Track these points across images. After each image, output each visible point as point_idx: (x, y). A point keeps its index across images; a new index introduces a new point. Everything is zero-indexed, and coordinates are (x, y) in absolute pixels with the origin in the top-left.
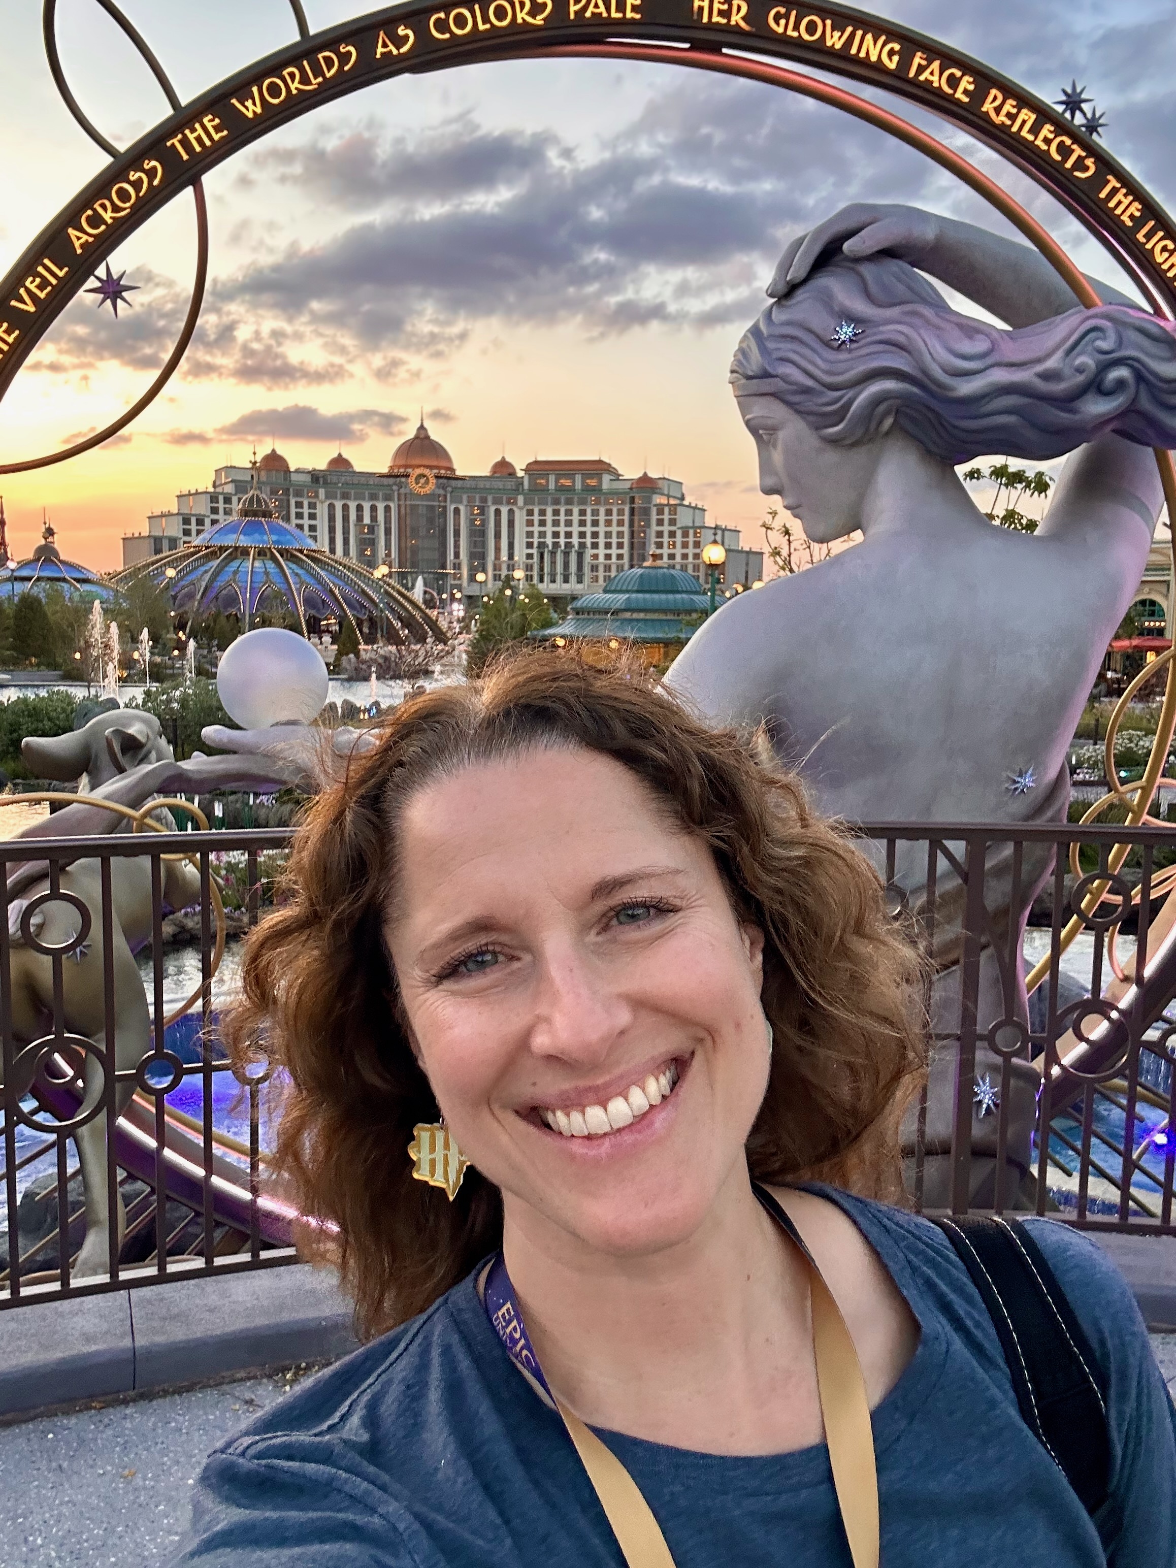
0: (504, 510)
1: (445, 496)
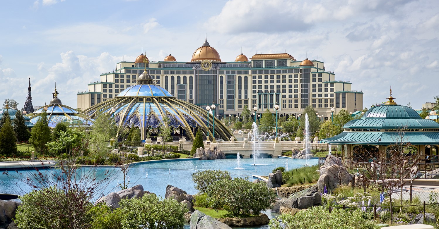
0: (243, 76)
1: (217, 71)
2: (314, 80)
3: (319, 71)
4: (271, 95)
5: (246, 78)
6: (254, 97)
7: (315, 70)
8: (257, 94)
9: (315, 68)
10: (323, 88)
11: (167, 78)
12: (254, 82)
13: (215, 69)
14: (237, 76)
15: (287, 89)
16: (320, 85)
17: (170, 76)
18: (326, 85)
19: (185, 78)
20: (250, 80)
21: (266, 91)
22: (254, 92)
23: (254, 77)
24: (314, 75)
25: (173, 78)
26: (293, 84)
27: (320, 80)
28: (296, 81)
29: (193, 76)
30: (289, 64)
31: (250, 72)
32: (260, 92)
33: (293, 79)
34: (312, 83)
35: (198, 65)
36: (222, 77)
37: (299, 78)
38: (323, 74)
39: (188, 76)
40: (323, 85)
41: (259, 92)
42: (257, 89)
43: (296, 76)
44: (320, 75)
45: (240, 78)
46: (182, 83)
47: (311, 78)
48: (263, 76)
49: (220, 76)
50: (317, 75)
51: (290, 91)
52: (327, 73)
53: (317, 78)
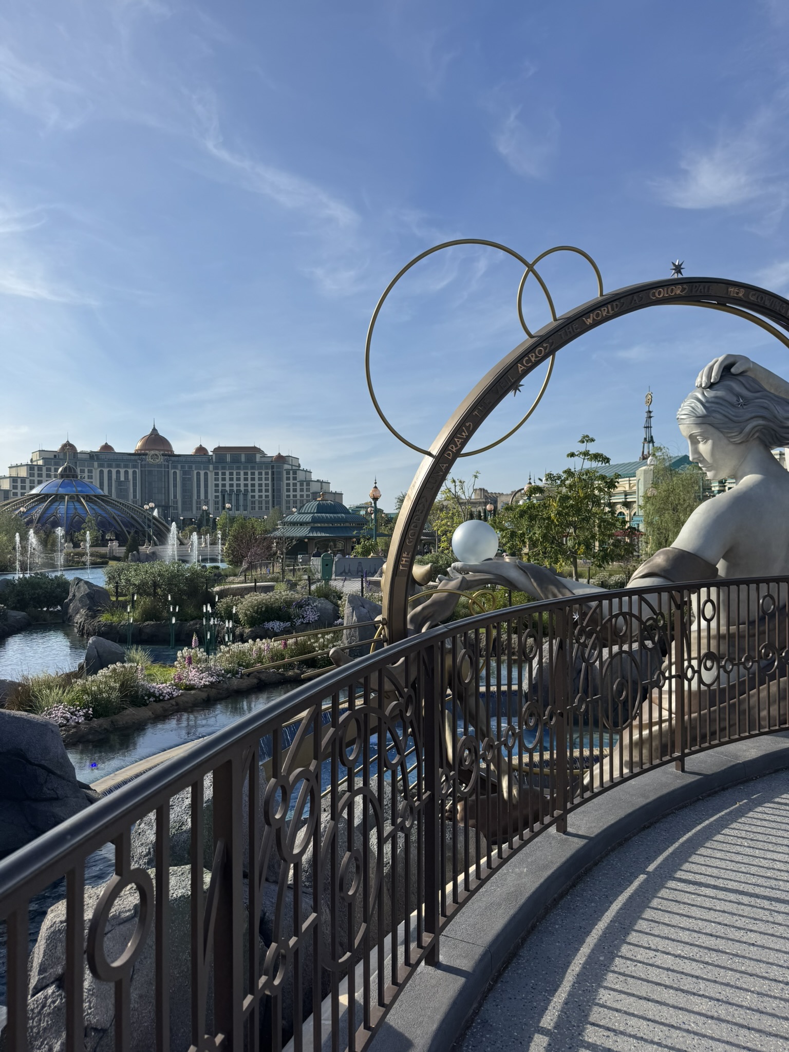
0: (202, 473)
1: (168, 465)
2: (288, 479)
3: (294, 468)
4: (237, 495)
5: (206, 474)
6: (217, 497)
7: (289, 467)
8: (219, 494)
9: (289, 464)
10: (298, 487)
11: (101, 472)
12: (217, 479)
13: (166, 463)
14: (195, 472)
15: (257, 488)
16: (295, 485)
17: (106, 471)
18: (302, 485)
19: (126, 473)
20: (211, 476)
21: (232, 491)
22: (216, 491)
23: (217, 474)
24: (288, 473)
25: (110, 472)
26: (264, 482)
27: (295, 479)
28: (267, 479)
29: (137, 470)
30: (258, 459)
31: (211, 467)
32: (223, 491)
33: (263, 476)
34: (285, 482)
35: (144, 457)
36: (175, 473)
37: (270, 476)
38: (298, 471)
39: (130, 471)
40: (298, 484)
41: (221, 492)
42: (220, 488)
43: (267, 474)
44: (295, 473)
45: (198, 474)
46: (122, 479)
47: (285, 476)
48: (227, 473)
49: (172, 471)
50: (291, 472)
51: (260, 491)
52: (303, 470)
53: (291, 476)
